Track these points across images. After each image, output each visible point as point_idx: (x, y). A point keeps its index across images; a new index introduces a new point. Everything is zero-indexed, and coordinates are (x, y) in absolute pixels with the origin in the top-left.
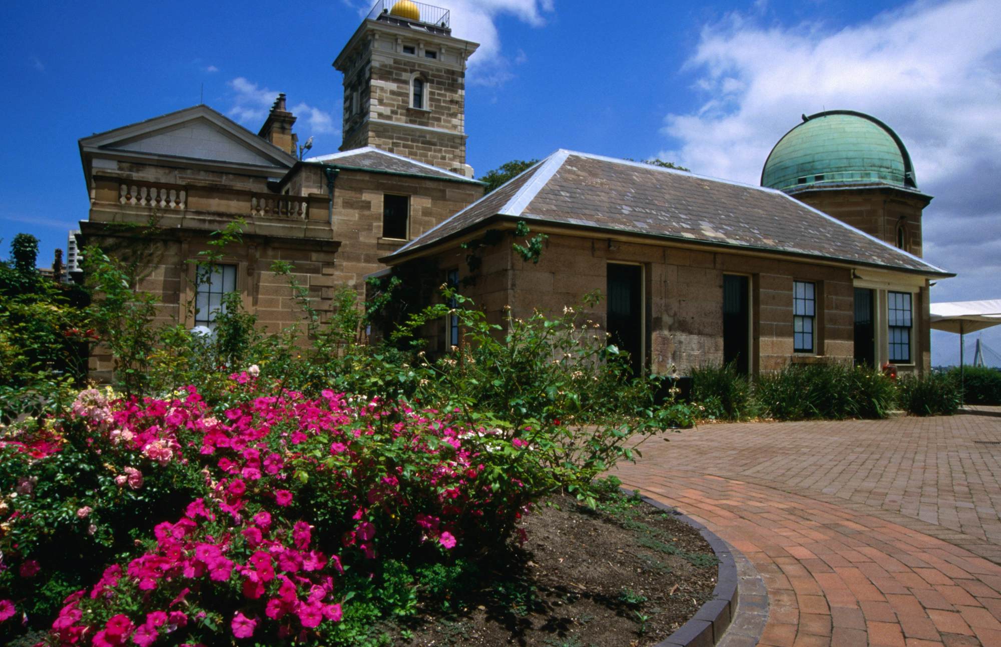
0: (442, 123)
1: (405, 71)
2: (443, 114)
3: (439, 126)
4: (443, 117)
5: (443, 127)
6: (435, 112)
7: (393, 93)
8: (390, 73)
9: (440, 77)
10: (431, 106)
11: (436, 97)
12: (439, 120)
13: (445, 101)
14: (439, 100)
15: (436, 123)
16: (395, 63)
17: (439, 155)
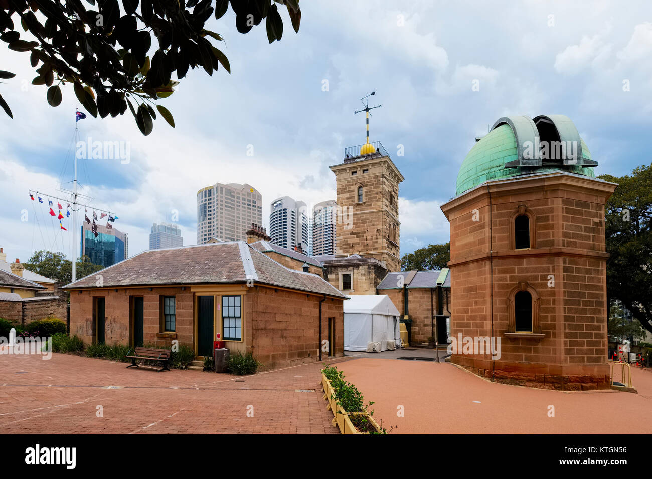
0: (373, 207)
1: (353, 185)
2: (372, 202)
3: (371, 209)
4: (373, 203)
5: (373, 208)
6: (369, 202)
7: (347, 199)
8: (345, 189)
9: (370, 182)
10: (366, 199)
11: (369, 193)
12: (370, 205)
13: (373, 194)
14: (370, 195)
15: (369, 208)
16: (347, 183)
17: (371, 224)
